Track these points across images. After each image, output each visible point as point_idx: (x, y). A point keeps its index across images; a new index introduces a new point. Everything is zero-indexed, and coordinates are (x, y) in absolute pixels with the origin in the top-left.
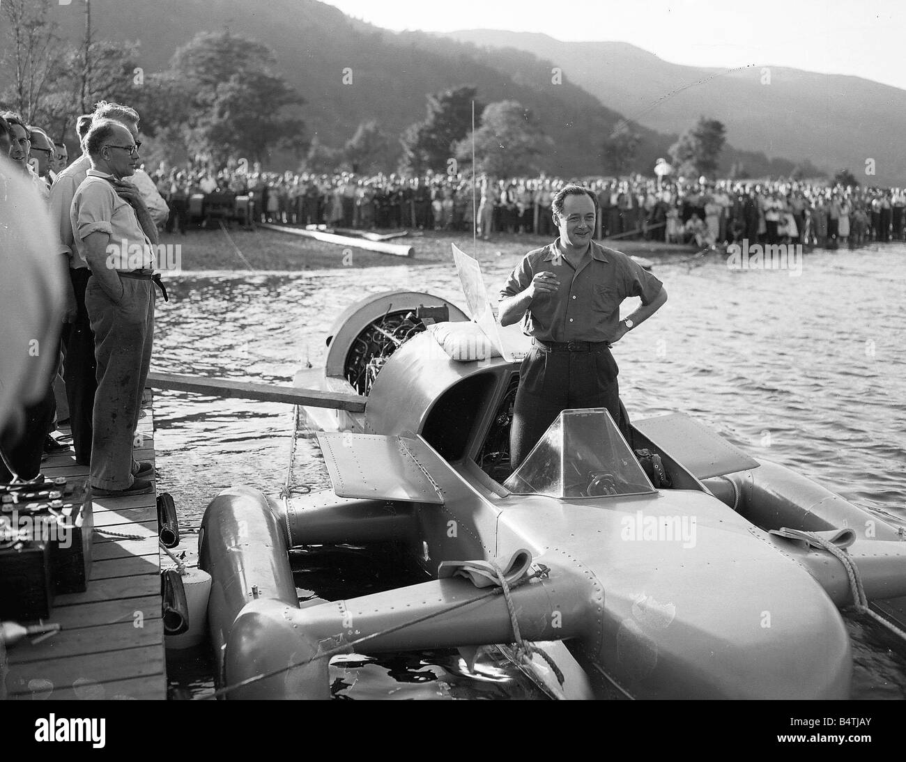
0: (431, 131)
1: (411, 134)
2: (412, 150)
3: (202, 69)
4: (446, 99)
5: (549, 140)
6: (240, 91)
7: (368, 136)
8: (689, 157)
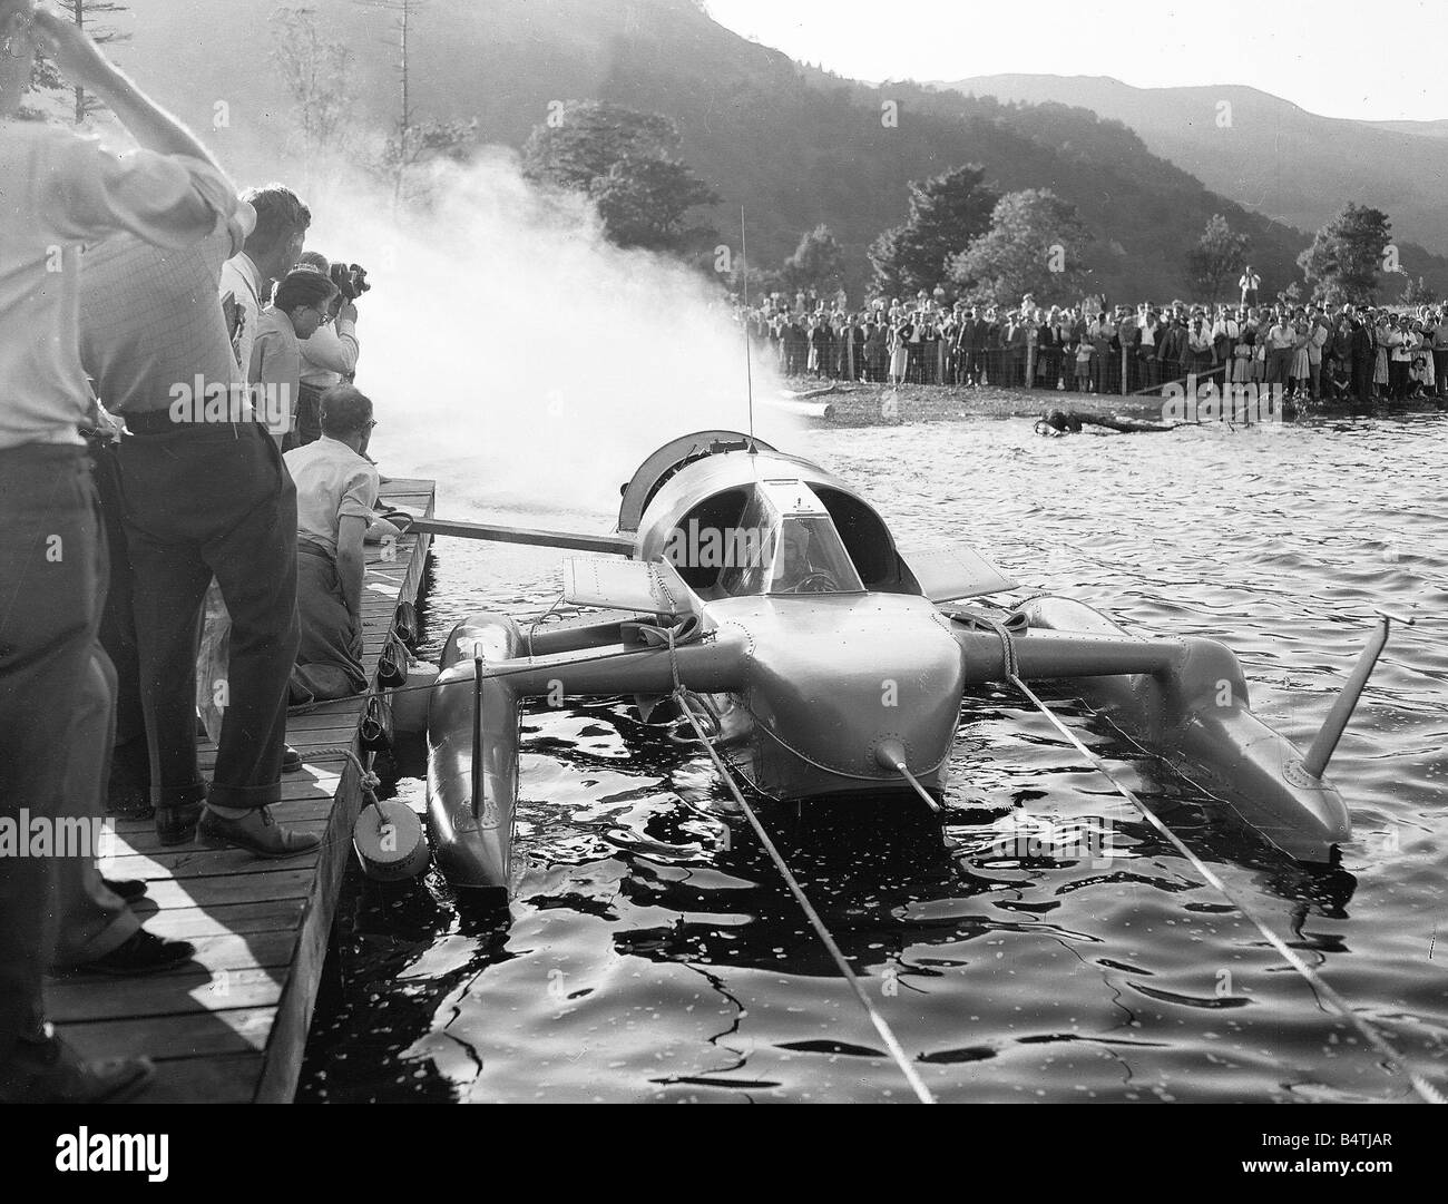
0: (915, 240)
1: (885, 244)
2: (886, 270)
3: (569, 157)
4: (938, 189)
5: (1118, 248)
6: (624, 187)
7: (817, 250)
8: (1331, 269)
